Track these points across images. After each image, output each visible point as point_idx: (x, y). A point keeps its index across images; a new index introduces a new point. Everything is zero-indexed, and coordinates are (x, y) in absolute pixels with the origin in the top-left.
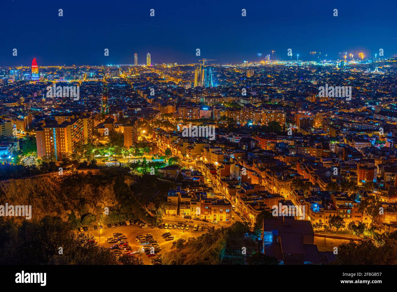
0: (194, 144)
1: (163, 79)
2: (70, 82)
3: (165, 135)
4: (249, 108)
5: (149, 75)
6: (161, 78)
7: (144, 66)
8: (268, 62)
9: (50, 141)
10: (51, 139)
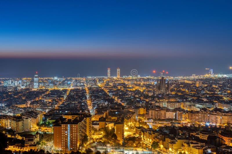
0: (175, 140)
1: (130, 88)
2: (61, 89)
3: (147, 132)
4: (206, 111)
5: (120, 84)
6: (129, 87)
7: (115, 78)
8: (211, 75)
9: (65, 135)
10: (66, 133)
